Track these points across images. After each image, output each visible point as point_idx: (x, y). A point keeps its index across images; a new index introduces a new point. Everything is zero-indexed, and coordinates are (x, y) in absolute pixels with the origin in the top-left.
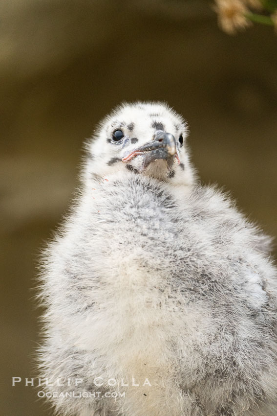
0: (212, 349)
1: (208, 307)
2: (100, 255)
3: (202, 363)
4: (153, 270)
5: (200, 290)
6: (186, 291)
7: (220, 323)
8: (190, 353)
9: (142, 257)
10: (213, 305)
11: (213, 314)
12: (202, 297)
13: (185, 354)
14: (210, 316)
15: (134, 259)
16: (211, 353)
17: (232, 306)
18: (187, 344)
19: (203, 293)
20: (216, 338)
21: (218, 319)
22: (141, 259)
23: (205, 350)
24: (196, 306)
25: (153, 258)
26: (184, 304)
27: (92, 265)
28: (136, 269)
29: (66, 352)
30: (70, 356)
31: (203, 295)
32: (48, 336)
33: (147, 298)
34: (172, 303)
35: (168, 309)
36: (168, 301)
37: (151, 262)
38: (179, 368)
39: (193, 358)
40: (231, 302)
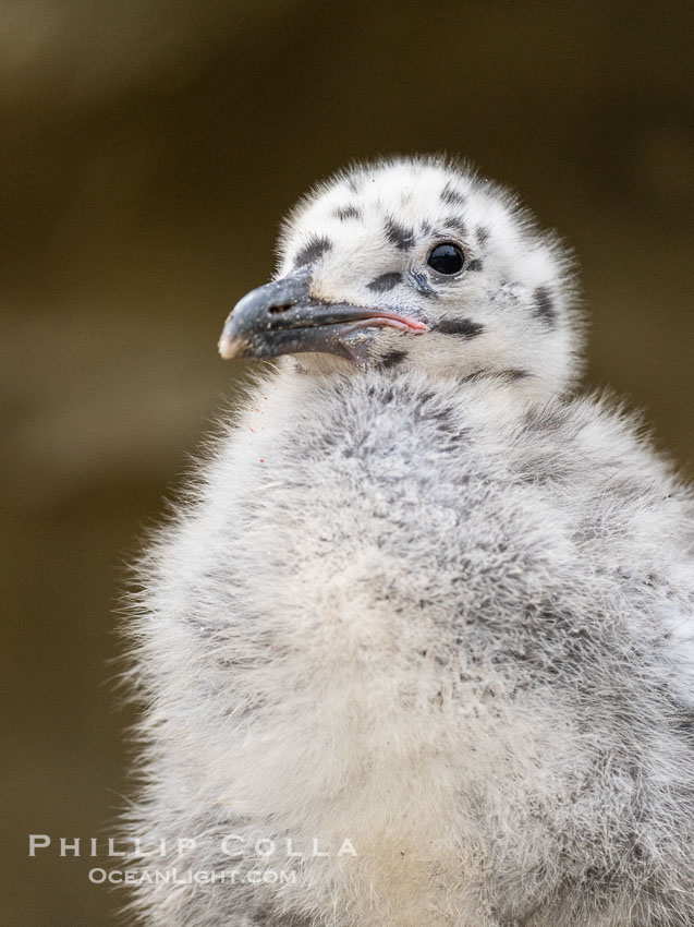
0: (576, 813)
1: (567, 704)
2: (270, 571)
3: (552, 850)
4: (413, 604)
5: (544, 658)
6: (505, 660)
7: (598, 746)
8: (518, 824)
9: (379, 571)
10: (579, 698)
11: (581, 722)
12: (548, 677)
13: (506, 828)
14: (571, 728)
15: (360, 581)
16: (576, 822)
17: (629, 702)
18: (511, 800)
19: (553, 665)
20: (588, 786)
21: (593, 737)
22: (378, 577)
23: (559, 817)
24: (535, 703)
25: (410, 572)
26: (503, 695)
27: (250, 599)
28: (365, 605)
29: (198, 820)
30: (206, 832)
31: (552, 671)
32: (153, 778)
33: (401, 685)
34: (471, 693)
35: (461, 710)
36: (459, 689)
37: (404, 584)
38: (491, 865)
39: (528, 838)
40: (627, 691)
